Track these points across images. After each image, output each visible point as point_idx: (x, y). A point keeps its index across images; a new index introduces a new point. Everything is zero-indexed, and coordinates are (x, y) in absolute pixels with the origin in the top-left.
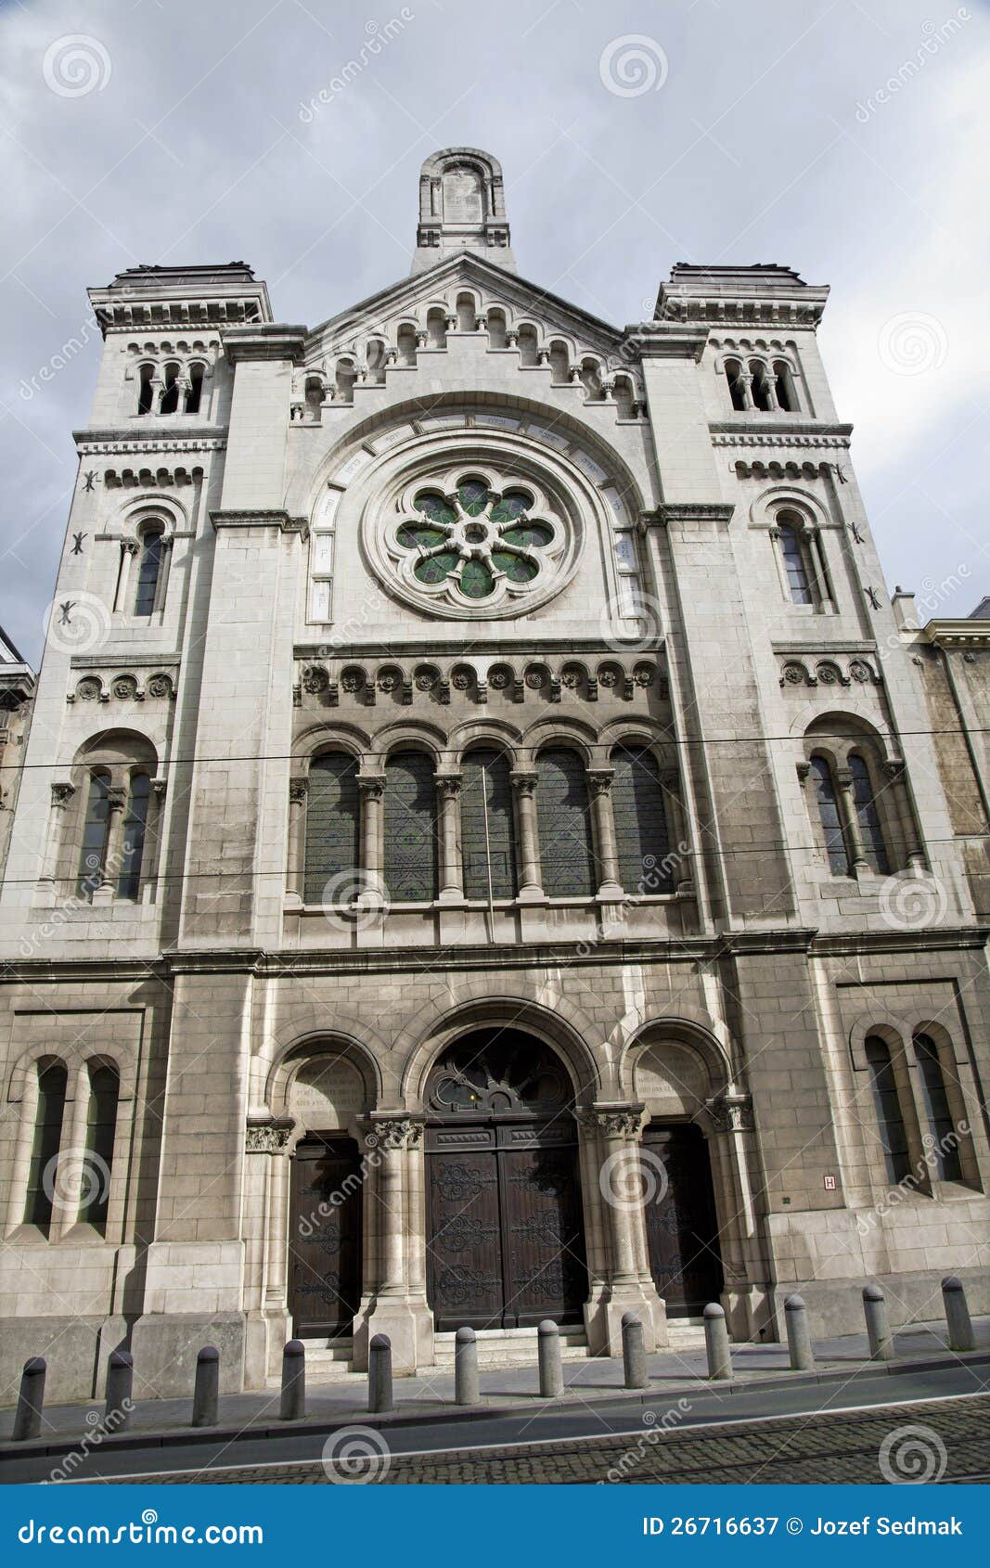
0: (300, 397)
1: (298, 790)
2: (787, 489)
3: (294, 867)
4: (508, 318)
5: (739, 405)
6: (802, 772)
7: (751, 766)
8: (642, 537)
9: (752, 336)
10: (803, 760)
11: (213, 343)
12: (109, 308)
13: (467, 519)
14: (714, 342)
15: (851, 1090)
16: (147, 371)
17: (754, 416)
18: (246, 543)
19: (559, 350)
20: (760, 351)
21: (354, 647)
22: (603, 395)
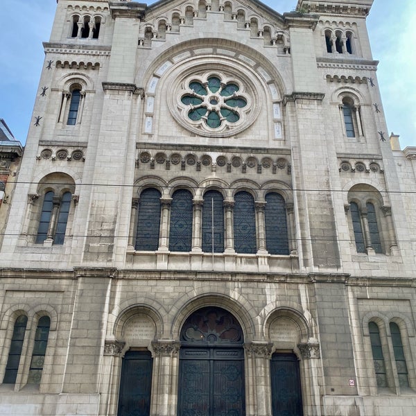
0: (142, 36)
1: (135, 203)
2: (348, 88)
3: (132, 235)
4: (233, 7)
5: (329, 50)
6: (346, 209)
7: (326, 204)
8: (285, 106)
9: (338, 20)
10: (347, 203)
11: (106, 8)
13: (210, 94)
14: (321, 21)
15: (362, 344)
16: (76, 18)
17: (336, 55)
18: (117, 97)
19: (254, 22)
20: (340, 26)
21: (161, 145)
22: (272, 43)
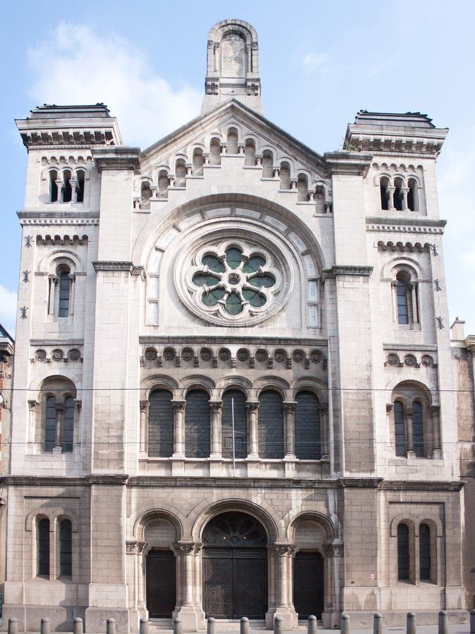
0: (138, 194)
1: (144, 406)
2: (404, 258)
3: (143, 441)
4: (257, 146)
5: (385, 206)
6: (389, 408)
7: (365, 404)
8: (323, 284)
9: (398, 161)
10: (390, 402)
11: (89, 158)
12: (29, 133)
13: (229, 270)
14: (375, 165)
15: (388, 544)
16: (53, 175)
17: (393, 213)
18: (112, 280)
19: (285, 168)
20: (401, 171)
21: (169, 338)
22: (308, 199)
